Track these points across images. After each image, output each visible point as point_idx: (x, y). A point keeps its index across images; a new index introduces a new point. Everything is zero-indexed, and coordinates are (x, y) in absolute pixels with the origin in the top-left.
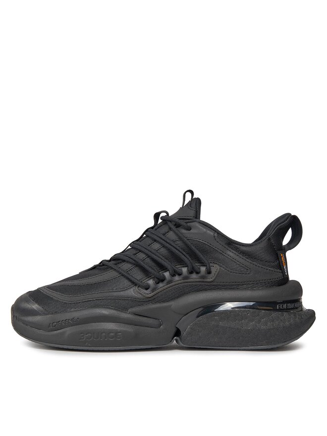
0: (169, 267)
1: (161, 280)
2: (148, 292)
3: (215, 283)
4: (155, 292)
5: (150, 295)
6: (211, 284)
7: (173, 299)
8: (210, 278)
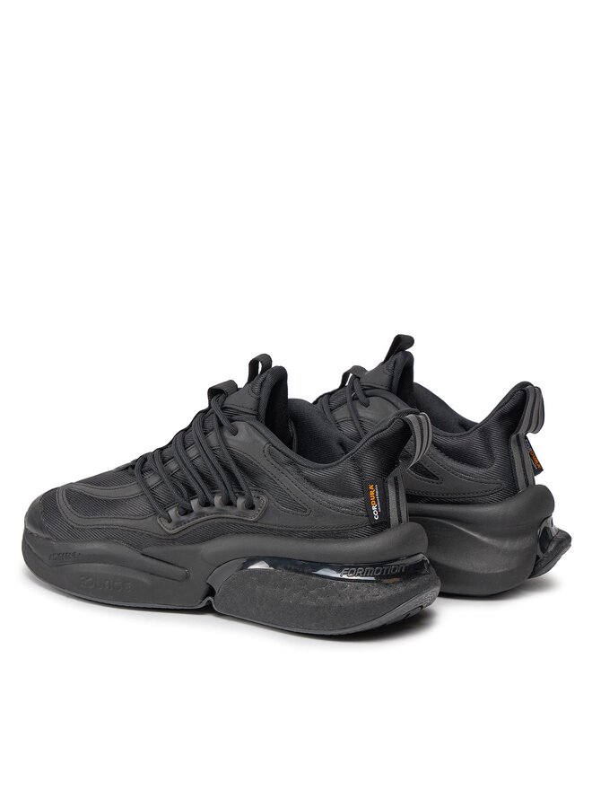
0: (199, 492)
1: (187, 512)
2: (170, 526)
3: (259, 525)
4: (180, 528)
5: (172, 532)
6: (254, 524)
7: (203, 540)
8: (252, 516)
